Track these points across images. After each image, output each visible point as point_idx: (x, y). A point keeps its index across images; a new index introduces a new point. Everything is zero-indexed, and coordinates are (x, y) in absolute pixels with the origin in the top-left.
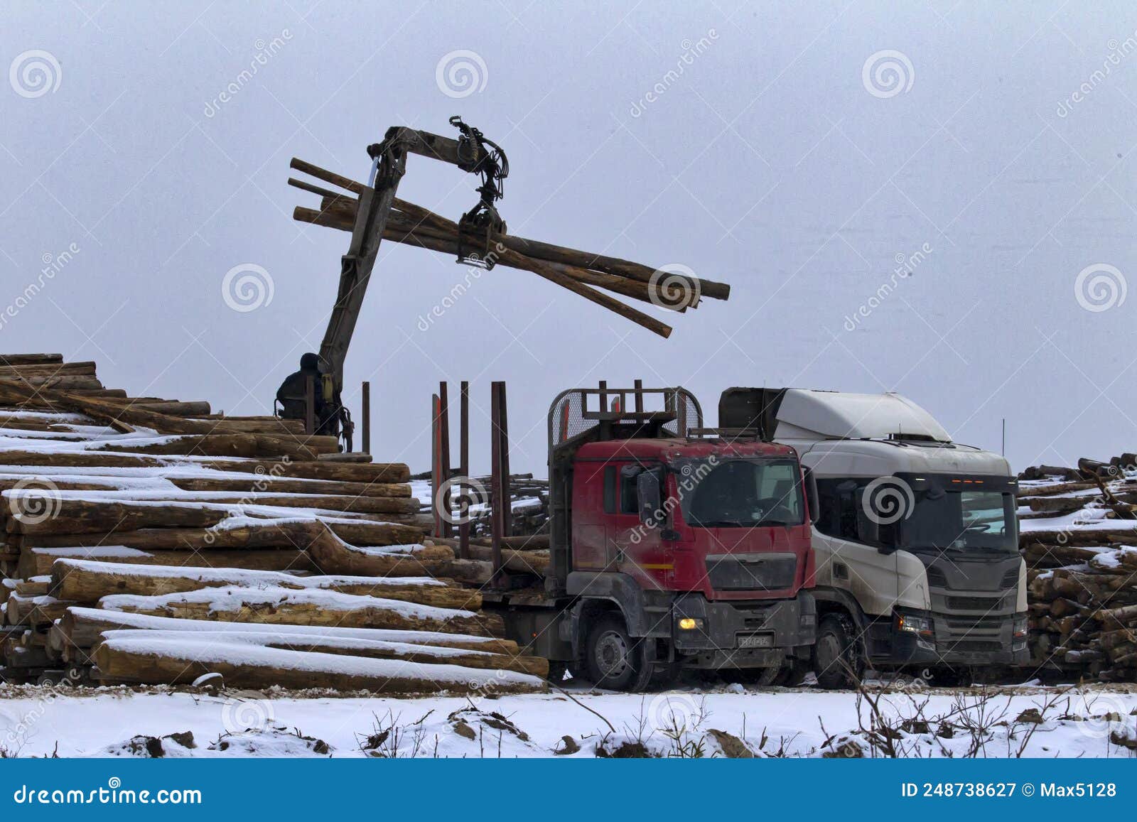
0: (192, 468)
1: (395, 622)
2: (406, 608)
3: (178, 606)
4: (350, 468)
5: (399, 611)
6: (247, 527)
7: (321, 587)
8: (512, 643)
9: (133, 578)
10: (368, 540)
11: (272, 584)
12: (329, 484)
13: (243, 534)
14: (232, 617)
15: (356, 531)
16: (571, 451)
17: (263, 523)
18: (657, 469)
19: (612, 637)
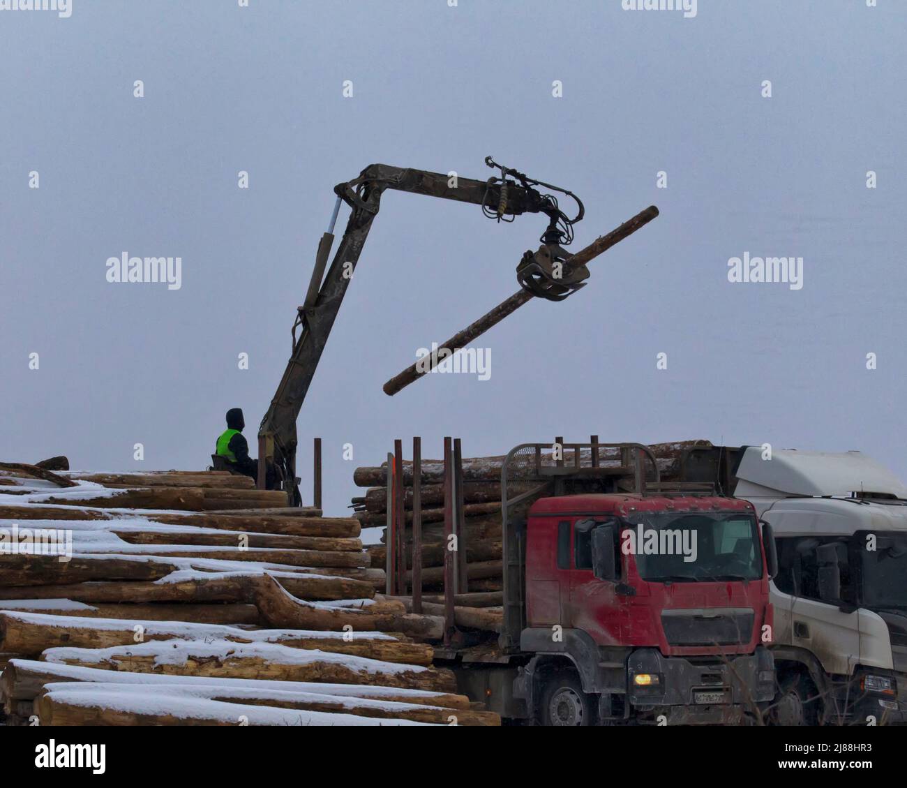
0: (139, 521)
1: (344, 676)
2: (356, 663)
3: (123, 659)
4: (299, 522)
5: (348, 666)
6: (193, 581)
7: (269, 641)
8: (463, 698)
9: (76, 630)
10: (317, 595)
11: (219, 638)
12: (278, 538)
13: (189, 587)
14: (179, 670)
15: (305, 585)
16: (525, 507)
17: (211, 576)
18: (612, 523)
19: (567, 694)
